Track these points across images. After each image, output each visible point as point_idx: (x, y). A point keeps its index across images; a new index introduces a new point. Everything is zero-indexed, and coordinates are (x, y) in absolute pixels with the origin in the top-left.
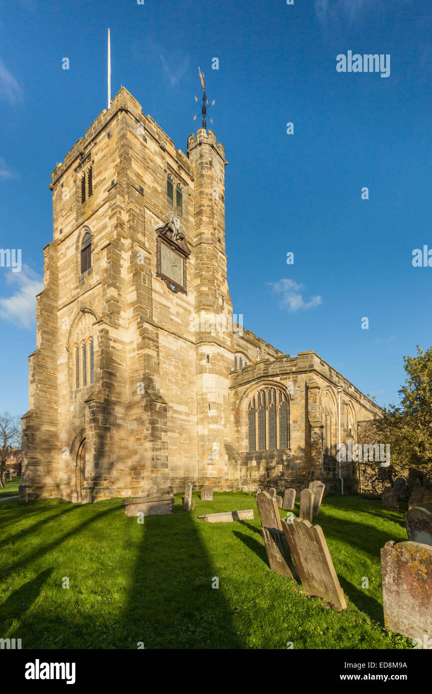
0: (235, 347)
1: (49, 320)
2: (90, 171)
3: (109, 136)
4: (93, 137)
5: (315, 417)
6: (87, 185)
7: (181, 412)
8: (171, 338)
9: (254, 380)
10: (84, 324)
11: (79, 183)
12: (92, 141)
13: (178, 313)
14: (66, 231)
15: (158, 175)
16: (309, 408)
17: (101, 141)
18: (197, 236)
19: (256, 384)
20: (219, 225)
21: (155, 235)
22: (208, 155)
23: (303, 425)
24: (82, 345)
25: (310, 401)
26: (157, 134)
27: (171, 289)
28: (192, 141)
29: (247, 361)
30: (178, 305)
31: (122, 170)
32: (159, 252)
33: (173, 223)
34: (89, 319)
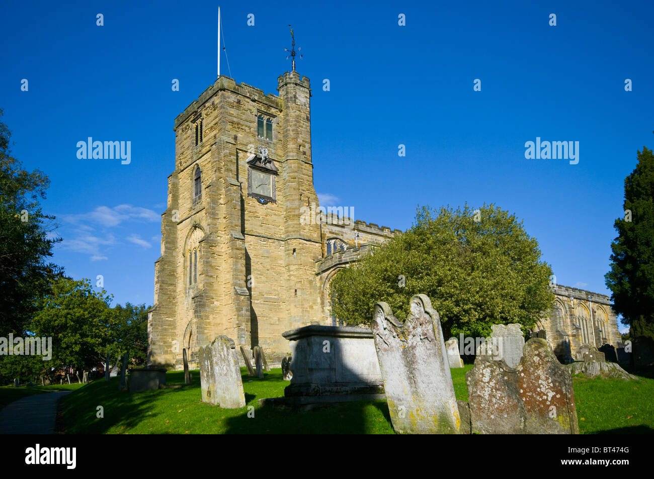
2: (201, 124)
10: (195, 236)
11: (194, 130)
12: (203, 104)
20: (304, 141)
22: (292, 91)
28: (280, 81)
33: (261, 153)
34: (198, 233)
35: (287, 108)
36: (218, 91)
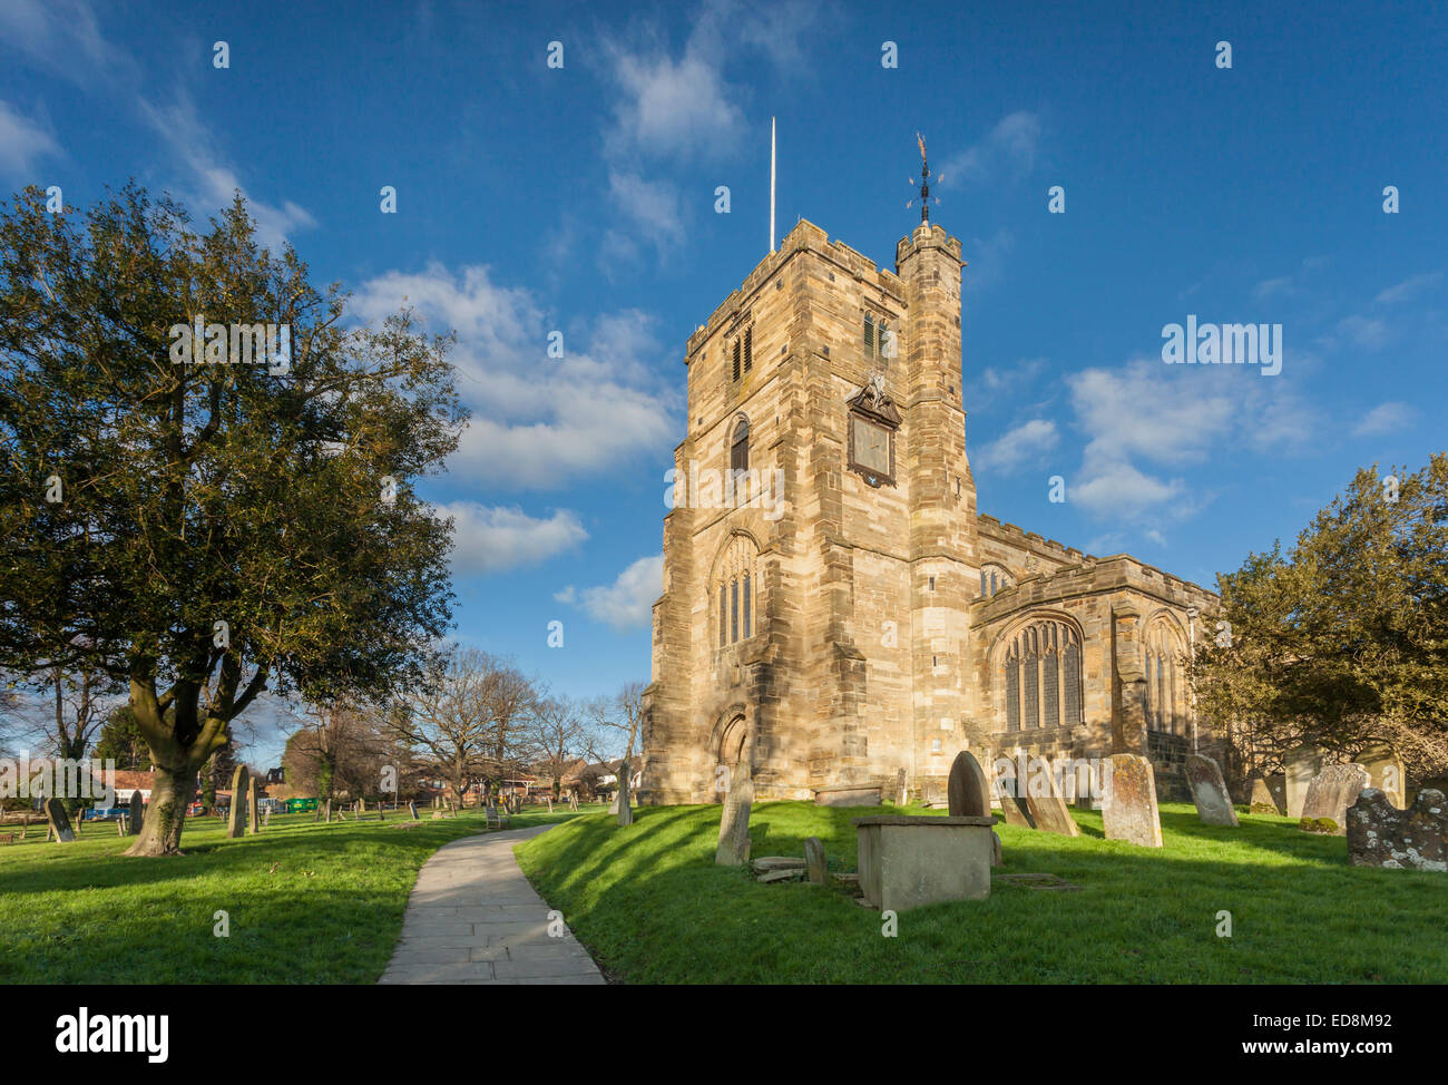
0: (982, 557)
1: (682, 552)
2: (749, 333)
3: (779, 286)
4: (753, 289)
5: (1129, 665)
6: (742, 354)
7: (886, 671)
8: (870, 559)
9: (1016, 611)
10: (735, 552)
11: (730, 352)
12: (753, 294)
13: (880, 518)
14: (708, 421)
15: (851, 320)
16: (1119, 650)
17: (766, 293)
18: (913, 391)
19: (1020, 617)
20: (950, 366)
21: (847, 409)
22: (931, 264)
23: (1108, 680)
24: (730, 583)
25: (1120, 639)
26: (850, 261)
27: (870, 484)
28: (905, 247)
29: (1007, 577)
30: (881, 505)
31: (798, 333)
32: (851, 432)
33: (873, 384)
34: (743, 545)
35: (918, 300)
36: (793, 255)
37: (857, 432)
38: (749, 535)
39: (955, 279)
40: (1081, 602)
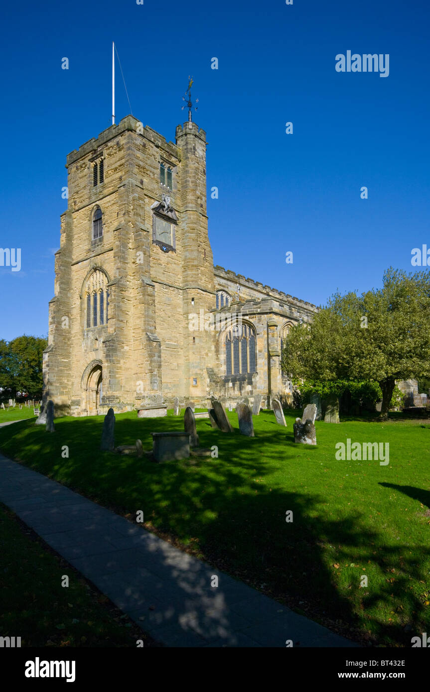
1: (65, 273)
2: (102, 162)
5: (274, 348)
6: (98, 170)
7: (171, 345)
8: (163, 289)
10: (95, 278)
11: (92, 170)
13: (168, 268)
14: (80, 204)
16: (270, 341)
18: (184, 205)
20: (201, 194)
21: (152, 213)
22: (192, 142)
23: (266, 354)
24: (93, 294)
25: (270, 336)
26: (153, 137)
27: (163, 250)
28: (180, 131)
30: (169, 261)
32: (154, 223)
33: (165, 200)
34: (99, 276)
35: (186, 159)
36: (124, 131)
37: (157, 224)
38: (103, 272)
39: (203, 150)
40: (256, 317)
